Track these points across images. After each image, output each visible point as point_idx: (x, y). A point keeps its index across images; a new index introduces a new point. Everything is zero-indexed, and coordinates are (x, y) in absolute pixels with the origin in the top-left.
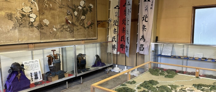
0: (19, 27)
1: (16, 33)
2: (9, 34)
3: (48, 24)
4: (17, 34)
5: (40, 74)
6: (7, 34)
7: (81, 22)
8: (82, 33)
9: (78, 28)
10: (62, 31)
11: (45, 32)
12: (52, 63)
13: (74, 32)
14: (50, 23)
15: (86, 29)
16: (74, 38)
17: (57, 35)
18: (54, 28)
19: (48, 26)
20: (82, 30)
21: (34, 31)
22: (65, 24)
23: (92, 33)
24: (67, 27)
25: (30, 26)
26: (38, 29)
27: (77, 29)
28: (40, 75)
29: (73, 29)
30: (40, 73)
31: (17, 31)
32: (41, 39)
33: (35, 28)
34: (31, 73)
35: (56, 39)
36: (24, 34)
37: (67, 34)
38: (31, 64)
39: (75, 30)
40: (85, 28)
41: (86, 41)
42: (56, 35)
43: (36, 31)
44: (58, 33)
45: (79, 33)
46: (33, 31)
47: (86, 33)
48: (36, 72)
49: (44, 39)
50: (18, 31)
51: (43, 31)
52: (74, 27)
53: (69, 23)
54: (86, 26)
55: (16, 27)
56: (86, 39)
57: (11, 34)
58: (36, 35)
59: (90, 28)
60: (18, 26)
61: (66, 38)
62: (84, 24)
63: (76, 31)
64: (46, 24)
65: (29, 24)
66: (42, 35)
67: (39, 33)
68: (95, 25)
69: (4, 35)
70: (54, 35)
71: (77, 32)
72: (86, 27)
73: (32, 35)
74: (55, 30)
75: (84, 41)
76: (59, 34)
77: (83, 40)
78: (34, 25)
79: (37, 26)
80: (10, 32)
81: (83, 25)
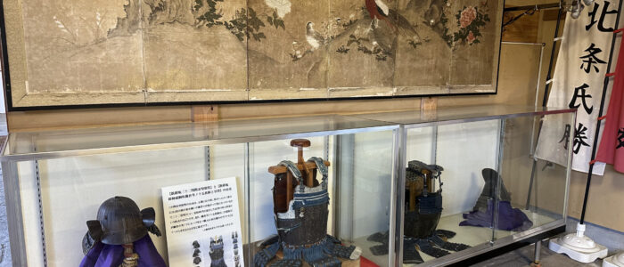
0: (151, 18)
1: (135, 52)
2: (104, 54)
3: (287, 15)
4: (141, 55)
5: (236, 247)
6: (91, 51)
7: (432, 11)
8: (432, 62)
9: (415, 38)
10: (346, 51)
11: (270, 51)
12: (292, 203)
13: (398, 55)
14: (295, 10)
15: (450, 44)
16: (393, 86)
17: (322, 68)
18: (309, 33)
19: (286, 24)
20: (433, 51)
21: (217, 43)
22: (360, 14)
23: (477, 63)
24: (369, 30)
25: (201, 18)
26: (239, 37)
27: (412, 43)
28: (236, 253)
29: (395, 44)
30: (235, 241)
31: (138, 39)
32: (249, 87)
33: (223, 31)
34: (196, 245)
35: (317, 86)
36: (172, 58)
37: (366, 68)
38: (198, 198)
39: (400, 46)
40: (446, 38)
41: (442, 101)
42: (316, 68)
43: (227, 47)
44: (328, 59)
45: (416, 65)
46: (213, 44)
47: (450, 64)
48: (220, 240)
49: (265, 87)
50: (145, 40)
51: (260, 46)
52: (397, 33)
53: (380, 11)
54: (453, 28)
55: (135, 23)
56: (445, 91)
57: (111, 53)
58: (227, 67)
59: (470, 40)
60: (147, 15)
61: (357, 83)
62: (446, 21)
63: (407, 50)
64: (275, 14)
65: (197, 8)
66: (258, 64)
67: (242, 54)
68: (493, 28)
69: (80, 60)
70: (309, 67)
71: (409, 56)
72: (451, 33)
73: (210, 63)
74: (313, 43)
75: (434, 99)
76: (329, 64)
77: (430, 96)
78: (219, 16)
79: (234, 22)
80: (109, 42)
81: (440, 26)
